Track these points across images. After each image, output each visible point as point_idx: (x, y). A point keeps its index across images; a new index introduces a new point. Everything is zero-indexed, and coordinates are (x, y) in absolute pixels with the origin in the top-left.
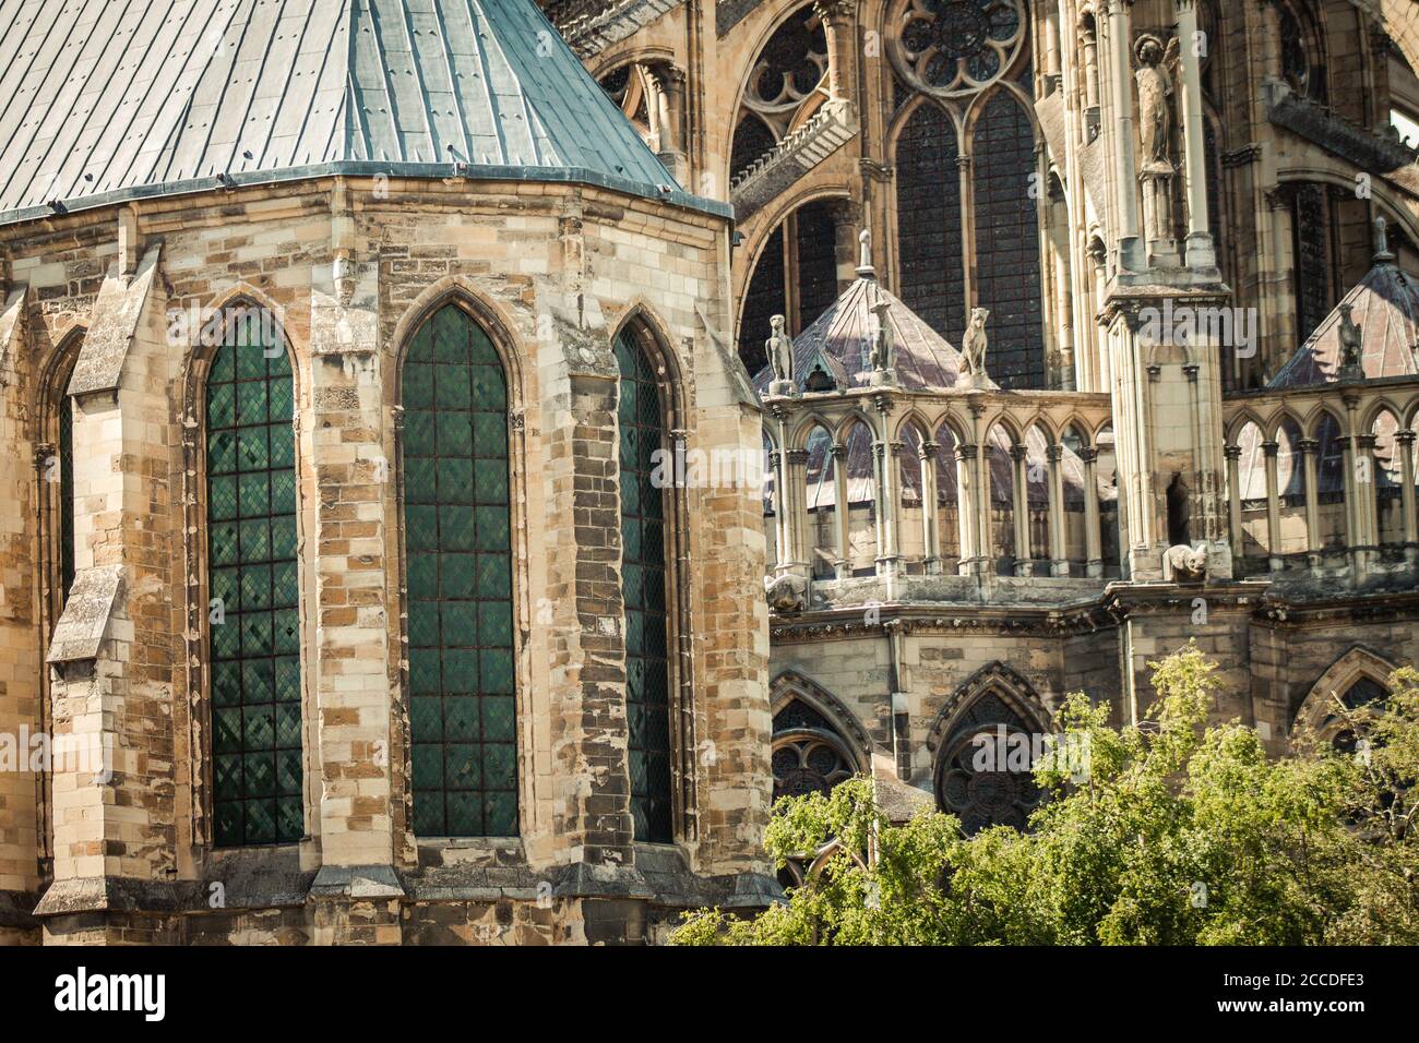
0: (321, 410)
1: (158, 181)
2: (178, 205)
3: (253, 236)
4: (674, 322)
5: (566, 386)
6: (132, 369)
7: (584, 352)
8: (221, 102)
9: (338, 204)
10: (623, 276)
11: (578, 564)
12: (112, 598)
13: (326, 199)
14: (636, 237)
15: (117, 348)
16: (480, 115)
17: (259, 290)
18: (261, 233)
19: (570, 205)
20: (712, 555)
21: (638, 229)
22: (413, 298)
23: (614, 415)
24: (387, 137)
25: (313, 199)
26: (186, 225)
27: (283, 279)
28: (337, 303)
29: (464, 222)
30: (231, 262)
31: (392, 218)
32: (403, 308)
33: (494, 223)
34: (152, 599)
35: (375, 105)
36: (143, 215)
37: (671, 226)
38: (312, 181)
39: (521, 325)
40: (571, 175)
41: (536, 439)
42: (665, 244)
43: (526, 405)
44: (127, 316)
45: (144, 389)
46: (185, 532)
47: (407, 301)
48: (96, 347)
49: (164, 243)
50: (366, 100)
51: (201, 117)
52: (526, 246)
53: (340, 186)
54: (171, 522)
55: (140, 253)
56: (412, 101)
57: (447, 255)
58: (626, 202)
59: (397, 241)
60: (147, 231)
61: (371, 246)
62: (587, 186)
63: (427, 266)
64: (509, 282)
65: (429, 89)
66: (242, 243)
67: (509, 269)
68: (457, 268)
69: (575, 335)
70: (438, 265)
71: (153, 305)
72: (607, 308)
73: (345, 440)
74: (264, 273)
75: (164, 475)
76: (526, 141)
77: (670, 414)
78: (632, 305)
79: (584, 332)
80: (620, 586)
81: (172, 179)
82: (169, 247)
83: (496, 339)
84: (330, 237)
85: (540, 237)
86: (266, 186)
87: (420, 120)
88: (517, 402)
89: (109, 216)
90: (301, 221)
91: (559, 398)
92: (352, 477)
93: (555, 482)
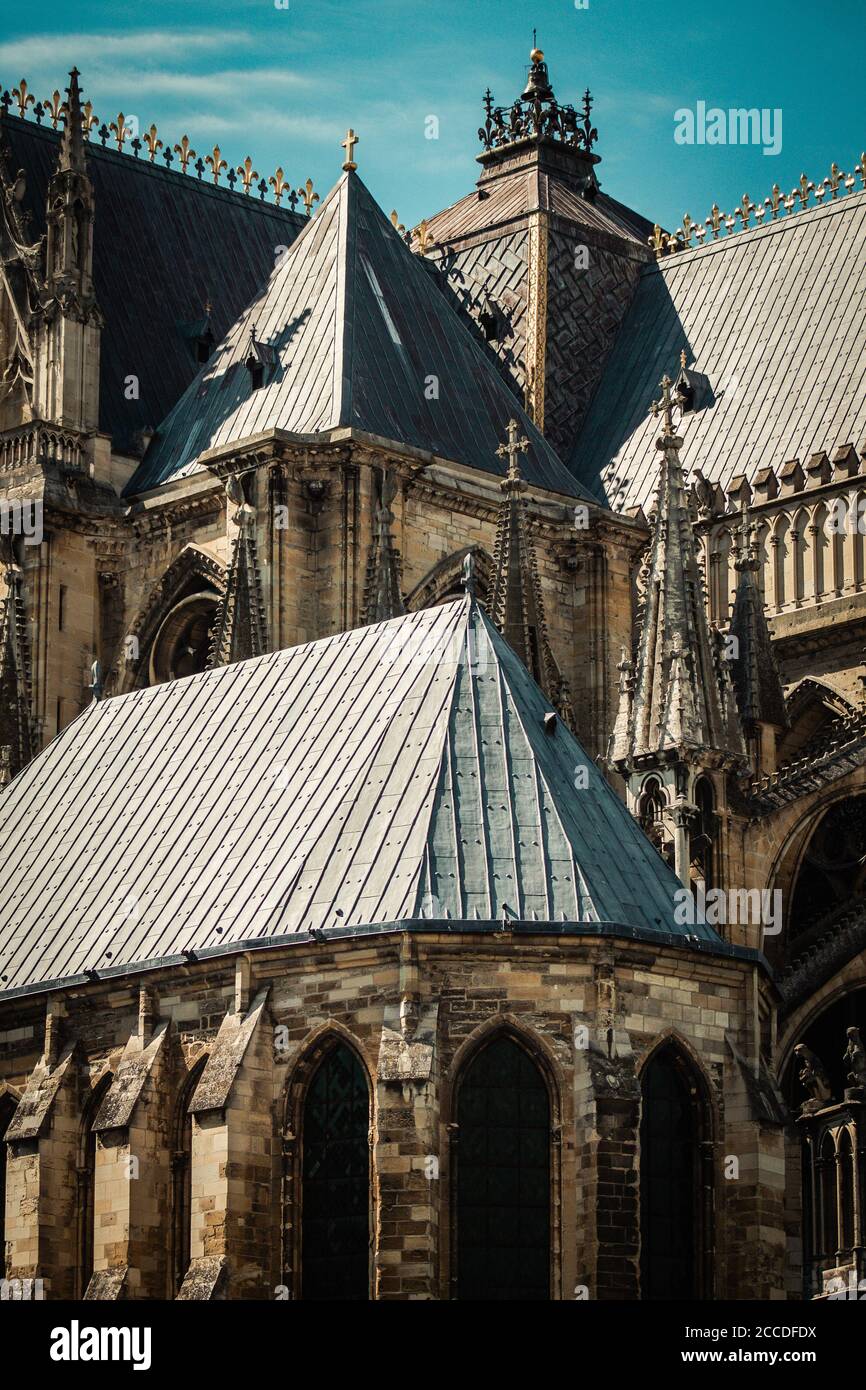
0: (383, 1127)
1: (268, 935)
2: (282, 955)
3: (340, 981)
4: (705, 1049)
5: (593, 1108)
6: (239, 1092)
7: (611, 1079)
8: (326, 868)
9: (405, 955)
10: (655, 1011)
11: (599, 1258)
12: (214, 1283)
13: (396, 950)
14: (668, 979)
15: (227, 1075)
16: (535, 877)
17: (344, 1026)
18: (347, 978)
19: (603, 954)
20: (734, 1249)
21: (671, 972)
22: (469, 1033)
23: (637, 1131)
24: (452, 898)
25: (386, 950)
26: (289, 971)
27: (364, 1016)
28: (402, 1038)
29: (513, 969)
30: (324, 1002)
31: (451, 965)
32: (460, 1041)
33: (539, 969)
34: (252, 1284)
35: (445, 871)
36: (255, 963)
37: (700, 968)
38: (385, 936)
39: (560, 1055)
40: (603, 929)
41: (571, 1152)
42: (697, 985)
43: (563, 1122)
44: (238, 1048)
45: (249, 1108)
46: (282, 1227)
47: (462, 1036)
48: (213, 1073)
49: (272, 986)
50: (439, 866)
51: (309, 880)
52: (566, 989)
53: (407, 940)
54: (271, 1219)
55: (251, 995)
56: (478, 867)
57: (498, 997)
58: (657, 950)
59: (456, 986)
60: (259, 976)
61: (434, 989)
62: (618, 938)
63: (481, 1006)
64: (551, 1019)
65: (494, 856)
66: (333, 986)
67: (551, 1008)
68: (506, 1007)
69: (603, 1064)
70: (490, 1005)
71: (260, 1038)
72: (637, 1039)
73: (402, 1153)
74: (348, 1012)
75: (266, 1180)
76: (572, 899)
77: (701, 1128)
78: (663, 1036)
79: (612, 1061)
80: (638, 1276)
81: (279, 933)
82: (276, 989)
83: (540, 1067)
84: (398, 982)
85: (578, 981)
86: (349, 940)
87: (482, 883)
88: (556, 1121)
89: (229, 963)
90: (378, 969)
91: (588, 1117)
92: (407, 1185)
93: (584, 1188)
